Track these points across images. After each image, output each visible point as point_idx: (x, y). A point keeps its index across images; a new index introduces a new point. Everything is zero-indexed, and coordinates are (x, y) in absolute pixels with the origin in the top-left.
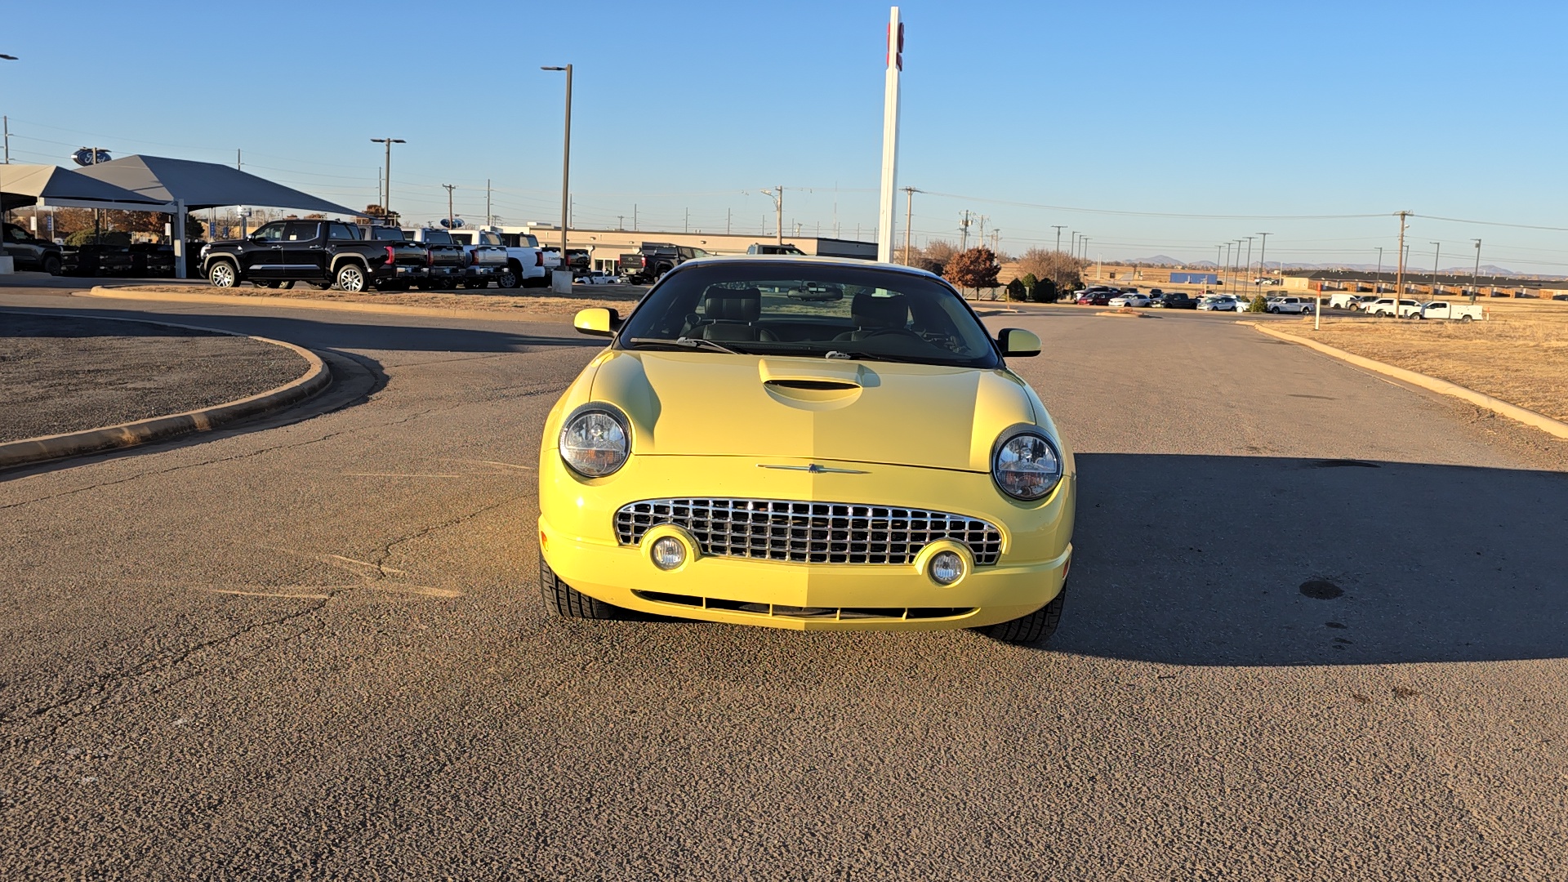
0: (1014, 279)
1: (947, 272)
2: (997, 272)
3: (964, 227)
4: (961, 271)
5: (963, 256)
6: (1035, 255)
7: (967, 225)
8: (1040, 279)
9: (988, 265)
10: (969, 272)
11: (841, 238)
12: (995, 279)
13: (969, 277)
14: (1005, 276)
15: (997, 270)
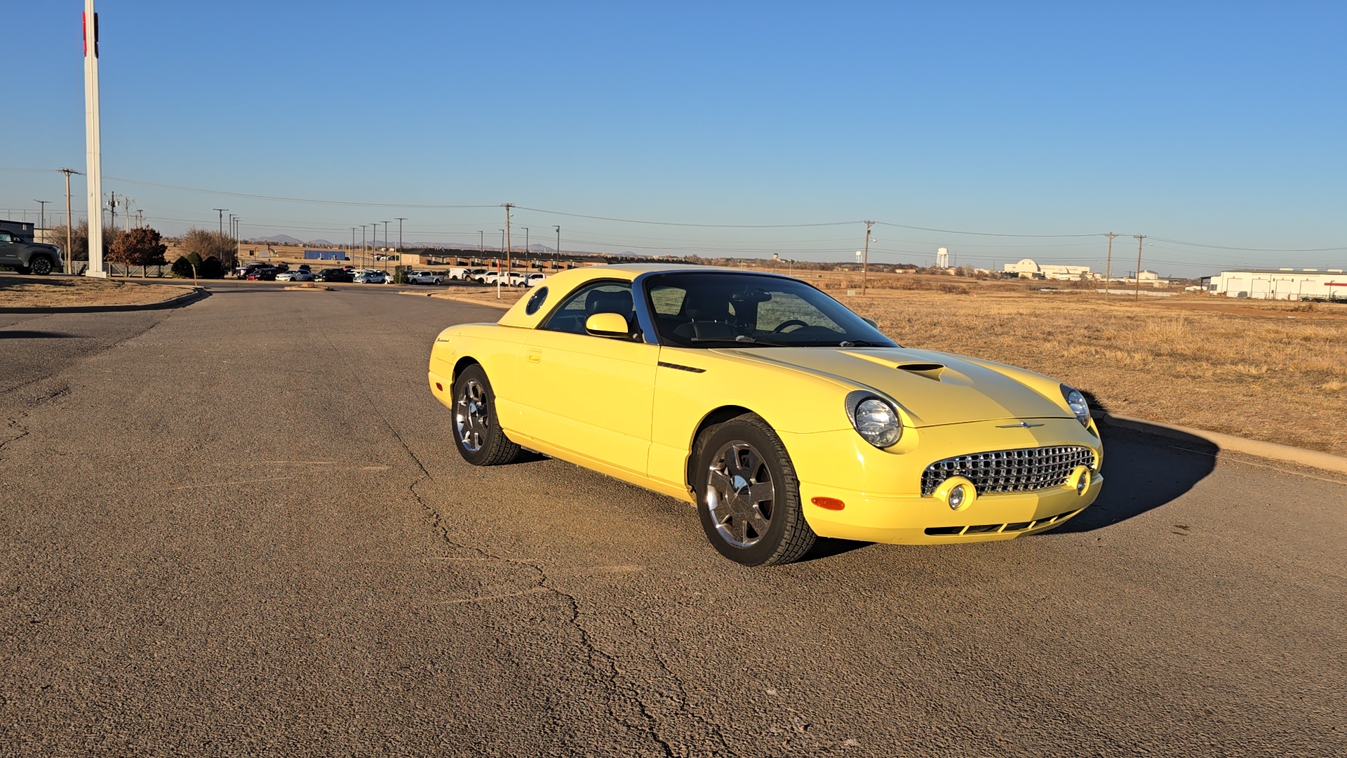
0: (179, 257)
1: (112, 251)
2: (164, 251)
3: (110, 208)
4: (128, 250)
5: (128, 236)
6: (196, 235)
7: (113, 205)
8: (204, 257)
9: (154, 244)
10: (136, 250)
11: (11, 220)
12: (163, 258)
13: (136, 255)
14: (171, 255)
15: (164, 248)
